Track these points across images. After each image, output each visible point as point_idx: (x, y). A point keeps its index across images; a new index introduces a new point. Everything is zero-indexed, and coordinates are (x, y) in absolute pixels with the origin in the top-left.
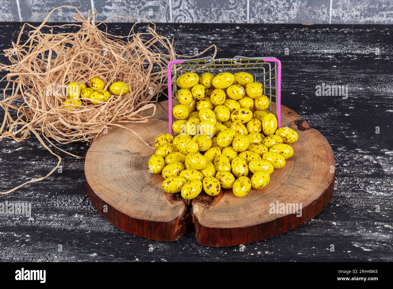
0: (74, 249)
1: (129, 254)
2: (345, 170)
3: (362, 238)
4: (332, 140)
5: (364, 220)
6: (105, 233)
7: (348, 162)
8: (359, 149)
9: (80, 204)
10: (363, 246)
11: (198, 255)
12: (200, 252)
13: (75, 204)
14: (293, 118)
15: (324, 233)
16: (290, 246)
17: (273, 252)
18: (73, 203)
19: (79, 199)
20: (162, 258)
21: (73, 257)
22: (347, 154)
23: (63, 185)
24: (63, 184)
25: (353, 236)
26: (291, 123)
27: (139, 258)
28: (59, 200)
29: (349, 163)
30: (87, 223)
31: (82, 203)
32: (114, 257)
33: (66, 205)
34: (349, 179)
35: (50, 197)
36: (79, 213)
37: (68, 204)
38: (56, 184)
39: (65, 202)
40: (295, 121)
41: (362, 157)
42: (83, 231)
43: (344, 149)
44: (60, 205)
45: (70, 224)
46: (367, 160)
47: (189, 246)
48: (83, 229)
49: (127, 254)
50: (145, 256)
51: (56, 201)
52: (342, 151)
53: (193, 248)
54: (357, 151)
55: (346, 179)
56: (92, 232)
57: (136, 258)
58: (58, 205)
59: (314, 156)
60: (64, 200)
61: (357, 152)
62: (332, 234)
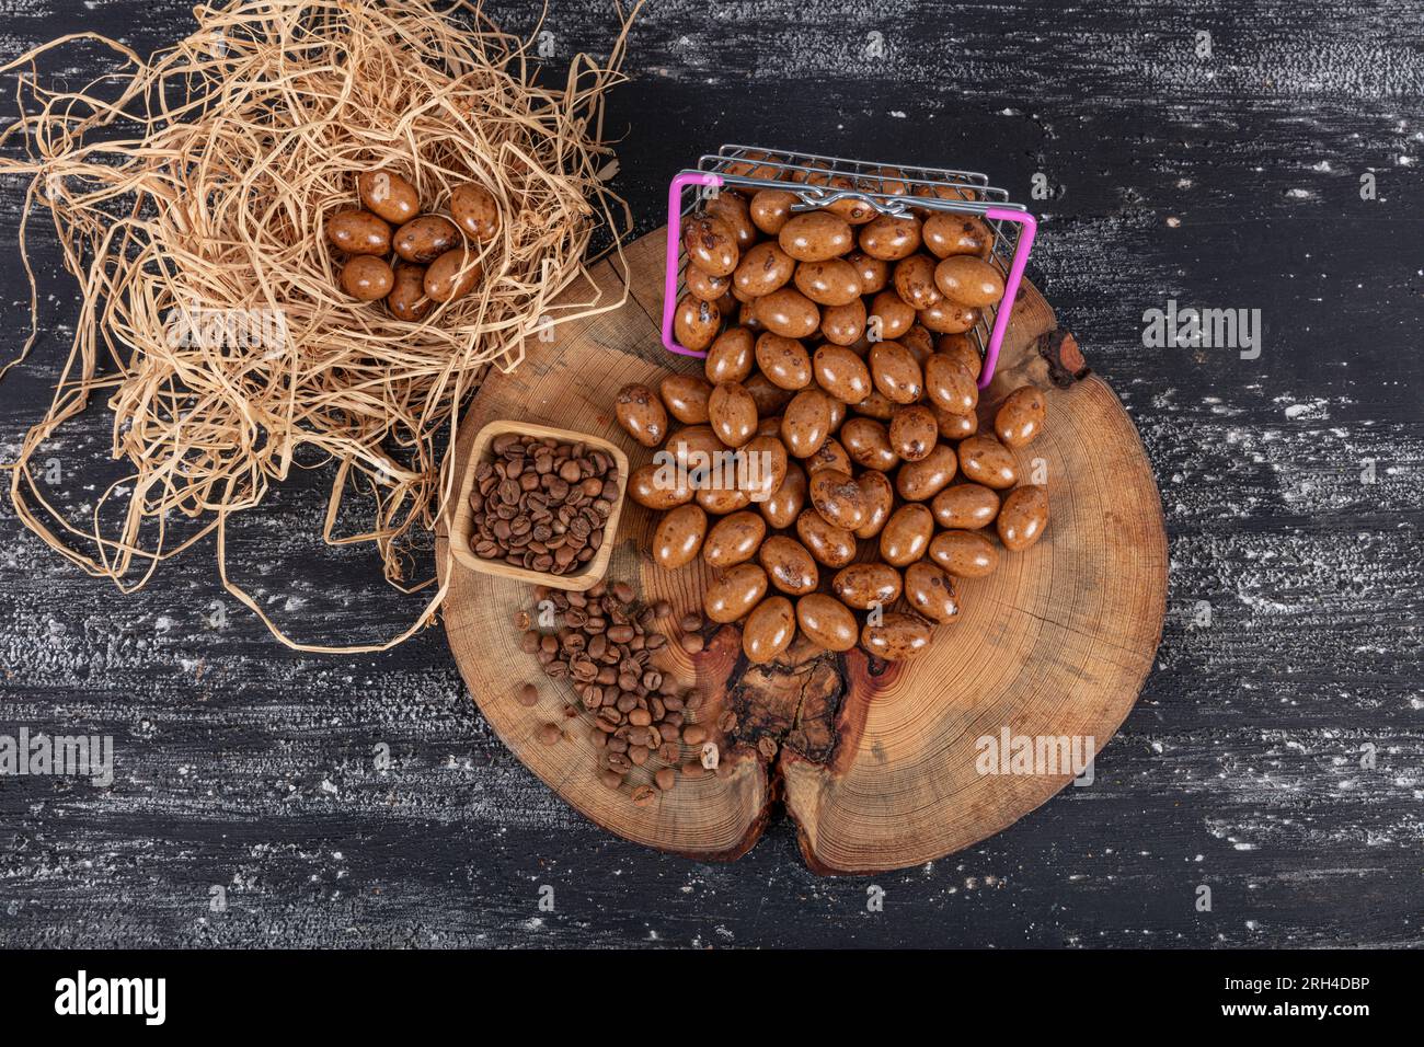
0: (476, 903)
1: (626, 915)
2: (1179, 508)
3: (1231, 800)
4: (1136, 359)
5: (1233, 723)
6: (546, 832)
7: (1185, 465)
8: (1213, 400)
9: (452, 710)
10: (1235, 833)
11: (811, 907)
12: (816, 895)
13: (439, 711)
14: (1031, 322)
15: (1131, 791)
16: (1048, 848)
17: (1005, 880)
18: (431, 707)
19: (444, 691)
20: (718, 923)
21: (481, 936)
22: (1180, 426)
23: (385, 626)
24: (381, 622)
25: (1207, 792)
26: (1029, 347)
27: (657, 930)
28: (387, 695)
29: (1188, 470)
30: (491, 791)
31: (456, 704)
32: (591, 931)
33: (413, 716)
34: (1191, 543)
35: (358, 684)
36: (460, 752)
37: (418, 712)
38: (362, 622)
39: (406, 703)
40: (1040, 337)
41: (1221, 438)
42: (485, 827)
43: (1172, 400)
44: (396, 717)
45: (442, 800)
46: (1236, 451)
47: (782, 872)
48: (482, 820)
49: (621, 916)
50: (671, 917)
51: (379, 699)
52: (1164, 411)
53: (795, 881)
54: (1209, 406)
55: (1182, 545)
56: (512, 829)
57: (650, 928)
58: (391, 718)
59: (1107, 515)
60: (403, 696)
61: (1206, 415)
62: (1153, 792)
